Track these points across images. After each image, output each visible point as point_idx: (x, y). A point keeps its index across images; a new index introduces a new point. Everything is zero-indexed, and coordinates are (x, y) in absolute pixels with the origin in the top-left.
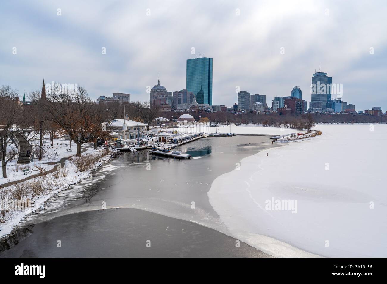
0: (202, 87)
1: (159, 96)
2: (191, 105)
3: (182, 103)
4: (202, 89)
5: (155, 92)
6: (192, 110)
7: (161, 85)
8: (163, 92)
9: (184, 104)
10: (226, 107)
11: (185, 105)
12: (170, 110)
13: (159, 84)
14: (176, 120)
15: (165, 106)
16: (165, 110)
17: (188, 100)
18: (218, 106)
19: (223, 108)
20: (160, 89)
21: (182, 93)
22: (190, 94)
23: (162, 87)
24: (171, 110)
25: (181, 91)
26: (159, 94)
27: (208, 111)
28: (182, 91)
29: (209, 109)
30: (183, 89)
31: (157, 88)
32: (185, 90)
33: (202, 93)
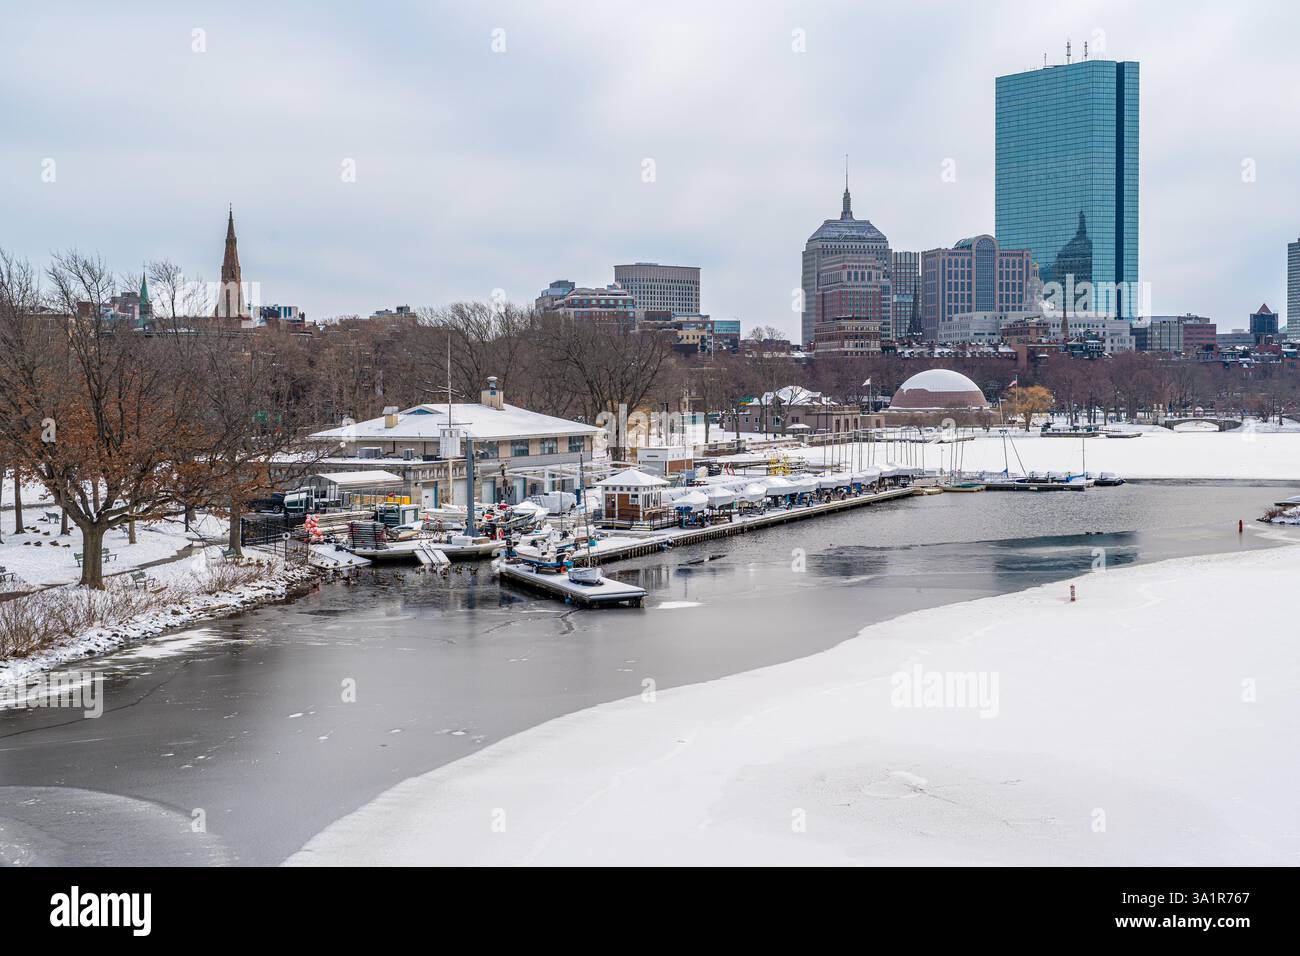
0: (1082, 222)
1: (845, 277)
2: (1013, 316)
3: (970, 310)
4: (1082, 232)
5: (825, 252)
6: (996, 347)
7: (857, 217)
8: (865, 251)
9: (978, 316)
10: (1214, 326)
11: (979, 320)
12: (875, 347)
13: (847, 212)
14: (887, 399)
15: (850, 326)
16: (849, 346)
17: (1004, 292)
18: (1162, 323)
19: (1197, 330)
20: (853, 238)
21: (966, 258)
22: (1011, 259)
23: (867, 226)
24: (884, 348)
25: (964, 247)
26: (844, 267)
27: (1087, 351)
28: (969, 247)
29: (1096, 337)
30: (973, 235)
31: (837, 234)
32: (985, 239)
33: (1084, 255)
